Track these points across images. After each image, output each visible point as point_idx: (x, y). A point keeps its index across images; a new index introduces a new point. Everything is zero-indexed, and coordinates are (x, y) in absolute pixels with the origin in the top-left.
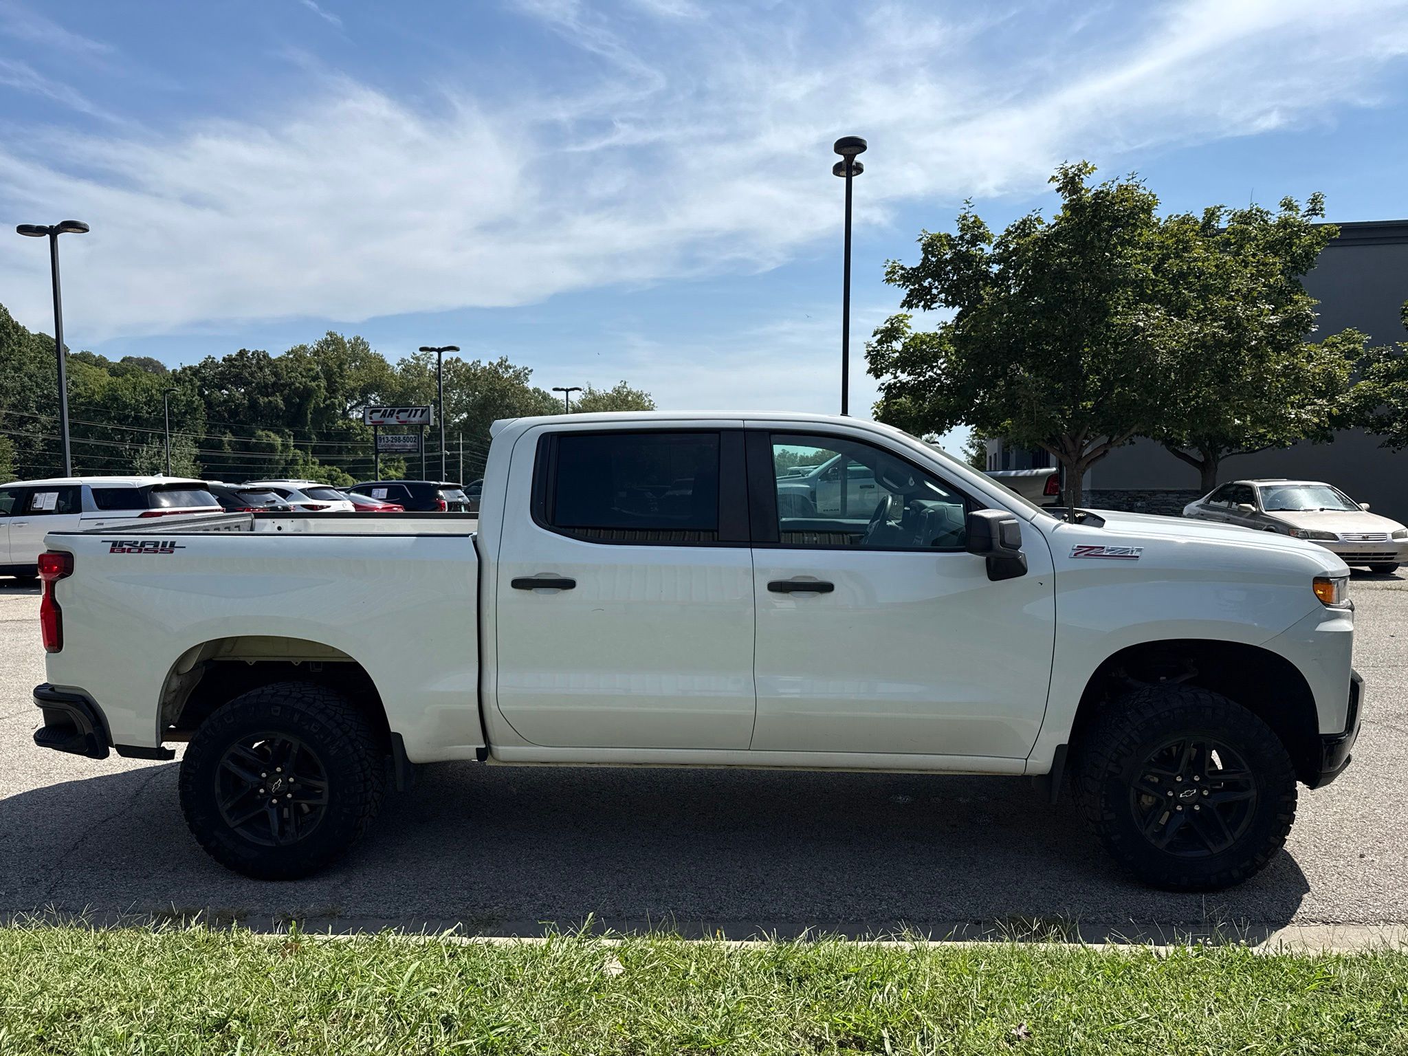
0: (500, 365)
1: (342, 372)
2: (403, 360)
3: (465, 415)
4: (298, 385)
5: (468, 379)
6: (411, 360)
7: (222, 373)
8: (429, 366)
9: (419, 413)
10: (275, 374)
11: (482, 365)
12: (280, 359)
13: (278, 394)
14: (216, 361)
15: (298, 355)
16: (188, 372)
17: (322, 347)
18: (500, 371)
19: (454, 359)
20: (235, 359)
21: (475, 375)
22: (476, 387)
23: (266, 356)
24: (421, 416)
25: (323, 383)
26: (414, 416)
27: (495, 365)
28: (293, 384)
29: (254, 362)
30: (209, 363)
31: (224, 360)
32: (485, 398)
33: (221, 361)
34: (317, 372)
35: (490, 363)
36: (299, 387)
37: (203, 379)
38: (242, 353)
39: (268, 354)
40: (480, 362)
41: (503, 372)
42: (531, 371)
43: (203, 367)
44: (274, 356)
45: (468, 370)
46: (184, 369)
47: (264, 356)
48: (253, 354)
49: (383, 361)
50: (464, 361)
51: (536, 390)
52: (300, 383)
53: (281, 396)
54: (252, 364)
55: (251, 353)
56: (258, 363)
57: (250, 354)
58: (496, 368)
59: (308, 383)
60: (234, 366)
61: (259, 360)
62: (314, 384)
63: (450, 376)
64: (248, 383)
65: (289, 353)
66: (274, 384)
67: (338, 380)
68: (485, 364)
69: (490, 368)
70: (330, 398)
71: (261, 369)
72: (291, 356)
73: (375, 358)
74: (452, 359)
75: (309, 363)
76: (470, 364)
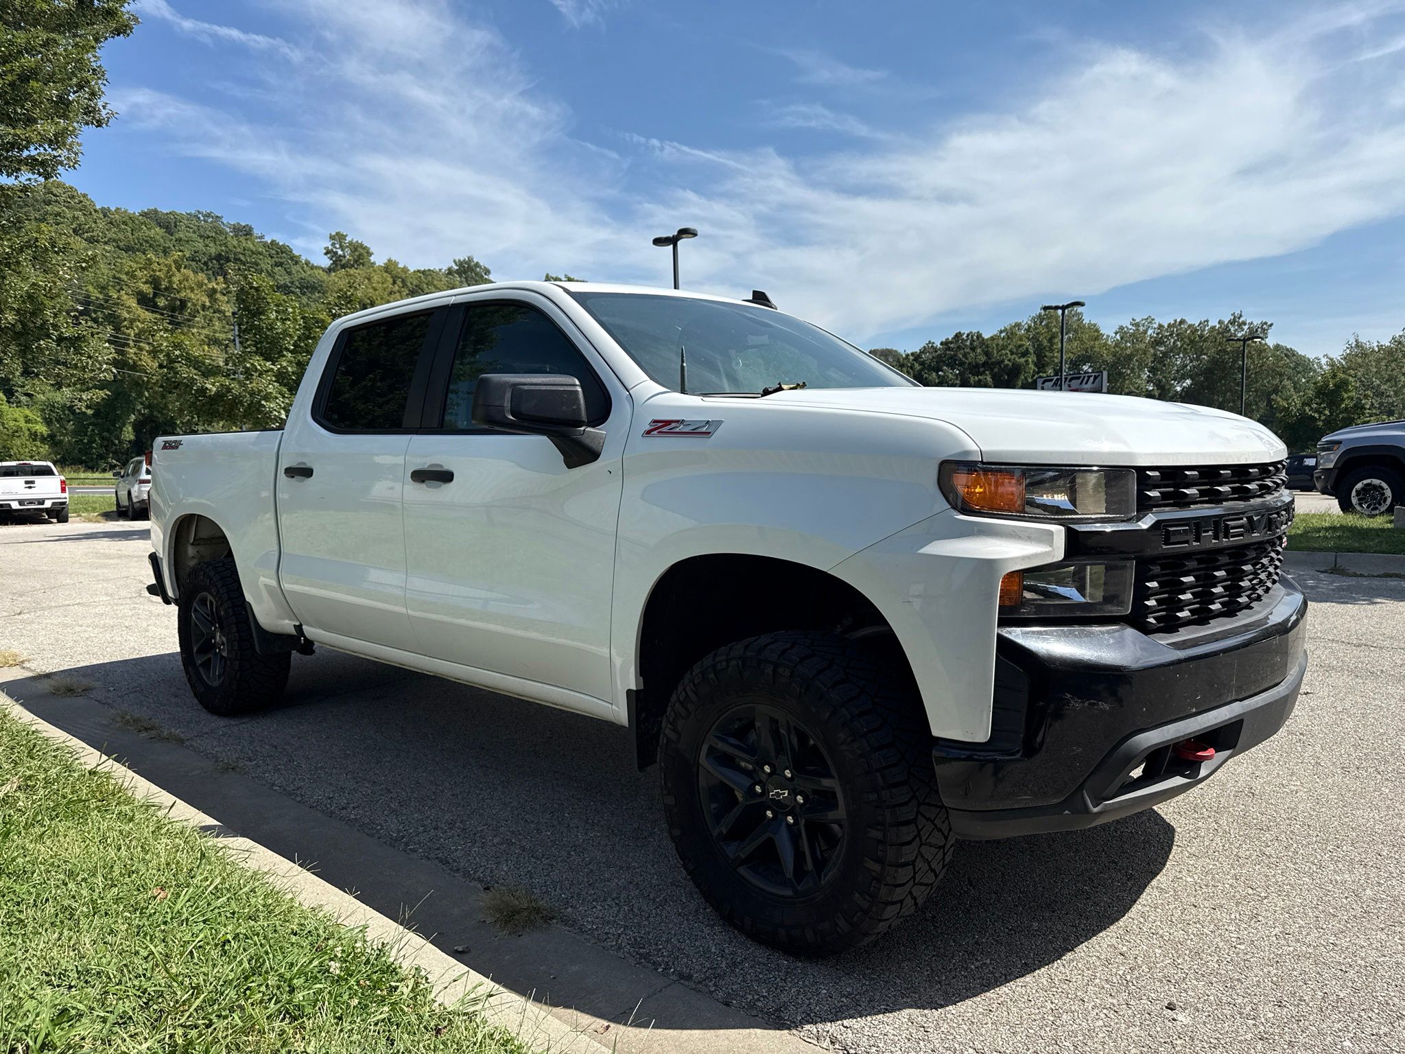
0: (1232, 322)
1: (1052, 345)
2: (1121, 328)
3: (1189, 382)
4: (1006, 362)
5: (1192, 341)
6: (1130, 327)
7: (939, 356)
8: (1150, 332)
9: (1092, 379)
10: (987, 354)
11: (1211, 324)
12: (992, 338)
13: (987, 372)
14: (935, 345)
15: (1011, 333)
16: (911, 358)
17: (1035, 322)
18: (1232, 329)
19: (1178, 320)
20: (951, 343)
21: (1201, 336)
22: (1203, 350)
23: (979, 336)
24: (1093, 383)
25: (1032, 358)
26: (1086, 383)
27: (1226, 323)
28: (1003, 361)
29: (968, 343)
30: (929, 348)
31: (942, 344)
32: (1213, 361)
33: (939, 346)
34: (1027, 349)
35: (1220, 322)
36: (1008, 365)
37: (922, 364)
38: (958, 336)
39: (981, 335)
40: (1207, 321)
41: (1236, 330)
42: (1271, 325)
43: (923, 352)
44: (986, 336)
45: (1194, 331)
46: (907, 355)
47: (978, 337)
48: (968, 335)
49: (1097, 331)
50: (1189, 323)
51: (1277, 347)
52: (1009, 360)
53: (990, 373)
54: (966, 346)
55: (965, 335)
56: (971, 344)
57: (964, 337)
58: (1227, 327)
59: (1017, 359)
60: (949, 349)
61: (973, 341)
62: (1023, 360)
63: (1172, 340)
64: (962, 364)
65: (1001, 332)
66: (984, 364)
67: (1047, 354)
68: (1214, 323)
69: (1220, 327)
70: (1038, 373)
71: (973, 349)
72: (1003, 335)
73: (1089, 328)
74: (1176, 321)
75: (1021, 339)
76: (1197, 325)
